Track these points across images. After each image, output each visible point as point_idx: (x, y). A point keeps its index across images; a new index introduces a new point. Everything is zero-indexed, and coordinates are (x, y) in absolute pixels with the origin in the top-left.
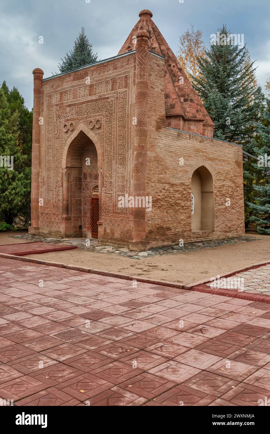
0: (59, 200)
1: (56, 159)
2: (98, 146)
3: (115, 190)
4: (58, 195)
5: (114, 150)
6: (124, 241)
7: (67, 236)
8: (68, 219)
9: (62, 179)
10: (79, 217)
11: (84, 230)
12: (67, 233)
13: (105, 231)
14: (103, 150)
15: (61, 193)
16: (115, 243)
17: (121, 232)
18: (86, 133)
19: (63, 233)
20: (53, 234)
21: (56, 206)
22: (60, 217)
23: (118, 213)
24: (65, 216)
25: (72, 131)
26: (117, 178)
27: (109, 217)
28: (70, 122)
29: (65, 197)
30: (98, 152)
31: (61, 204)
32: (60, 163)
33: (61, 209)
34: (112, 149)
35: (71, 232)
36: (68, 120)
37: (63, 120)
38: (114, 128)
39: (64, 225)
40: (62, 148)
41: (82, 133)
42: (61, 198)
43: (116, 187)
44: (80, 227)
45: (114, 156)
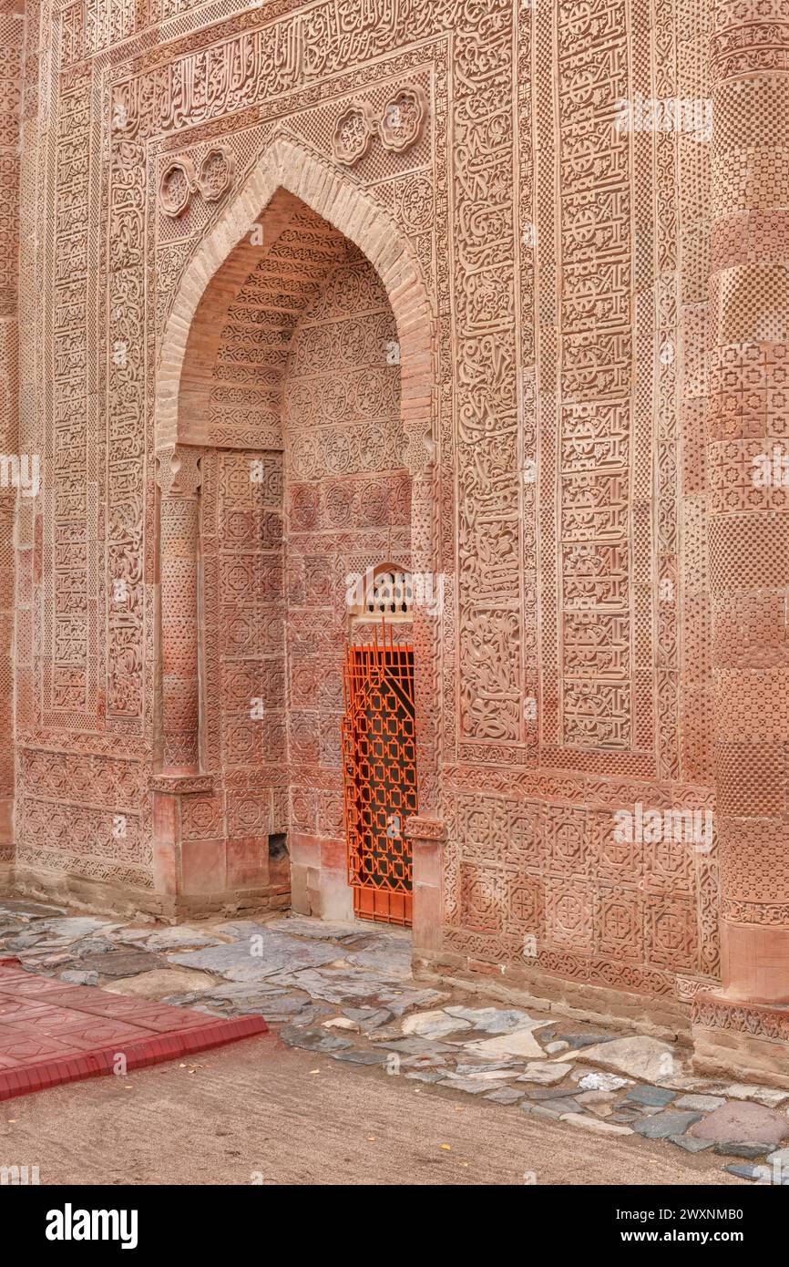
0: (134, 668)
1: (115, 400)
2: (399, 278)
3: (540, 588)
4: (128, 635)
5: (527, 289)
6: (628, 978)
7: (192, 911)
8: (194, 794)
9: (154, 526)
10: (261, 780)
11: (302, 861)
12: (192, 890)
13: (467, 889)
14: (443, 296)
15: (147, 623)
16: (553, 992)
17: (605, 910)
18: (313, 203)
19: (159, 889)
20: (98, 891)
21: (112, 710)
22: (139, 781)
23: (572, 760)
24: (179, 774)
25: (219, 201)
26: (557, 496)
27: (501, 787)
28: (202, 148)
29: (176, 647)
30: (399, 318)
31: (148, 696)
32: (141, 423)
33: (146, 726)
34: (515, 285)
35: (218, 881)
36: (190, 137)
37: (154, 147)
38: (525, 127)
39: (168, 837)
40: (149, 322)
41: (285, 206)
42: (145, 652)
43: (548, 566)
44: (277, 843)
45: (529, 337)
